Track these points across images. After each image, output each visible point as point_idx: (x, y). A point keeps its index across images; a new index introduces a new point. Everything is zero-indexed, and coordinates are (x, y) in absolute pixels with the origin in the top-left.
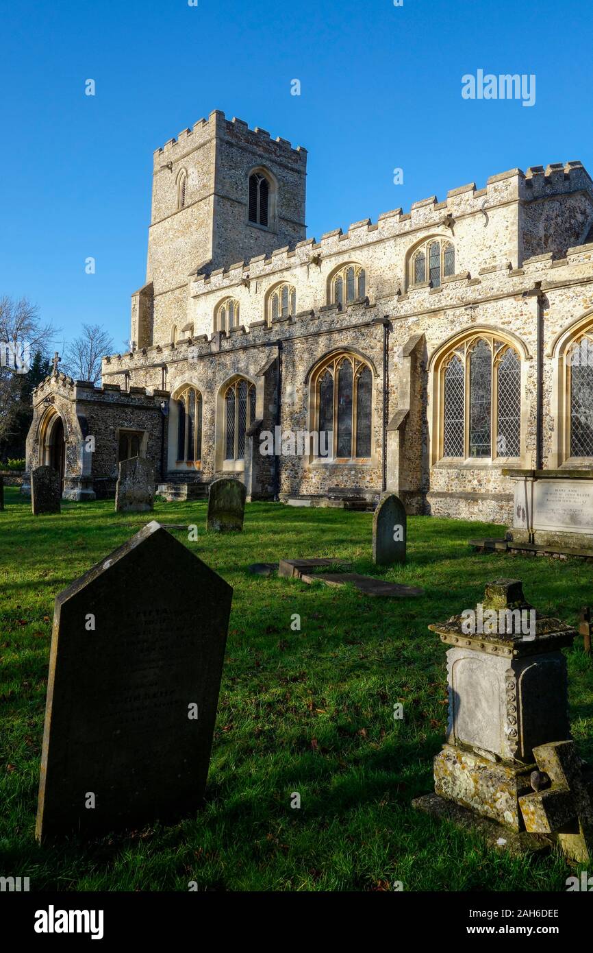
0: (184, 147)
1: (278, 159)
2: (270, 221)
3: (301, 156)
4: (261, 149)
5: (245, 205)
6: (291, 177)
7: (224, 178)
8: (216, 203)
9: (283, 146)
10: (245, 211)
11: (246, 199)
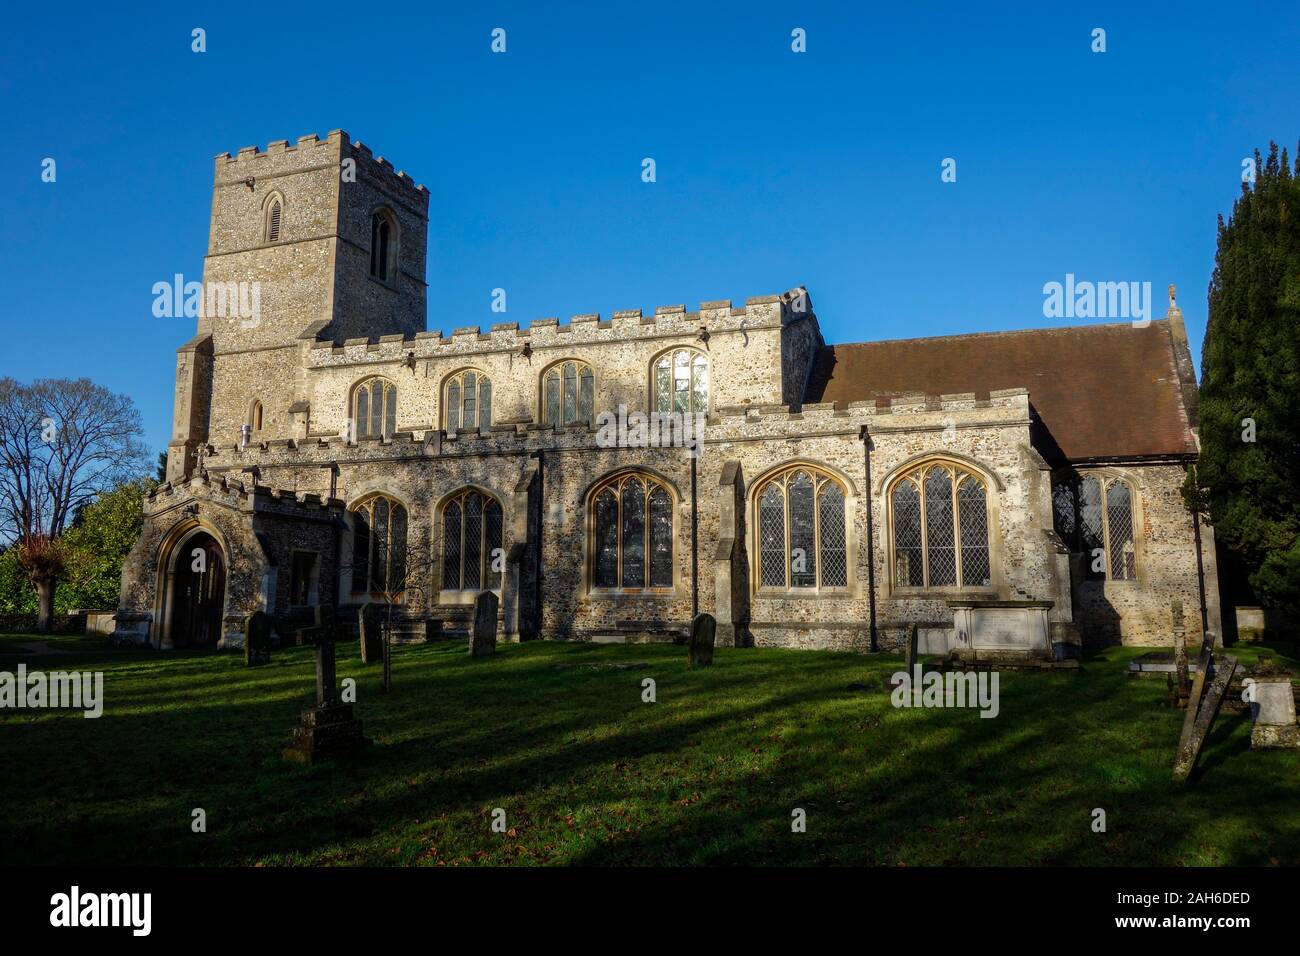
0: (278, 164)
1: (402, 199)
2: (390, 275)
3: (423, 196)
4: (385, 184)
5: (368, 253)
6: (413, 222)
7: (347, 217)
8: (339, 248)
9: (406, 182)
10: (366, 260)
11: (368, 246)
